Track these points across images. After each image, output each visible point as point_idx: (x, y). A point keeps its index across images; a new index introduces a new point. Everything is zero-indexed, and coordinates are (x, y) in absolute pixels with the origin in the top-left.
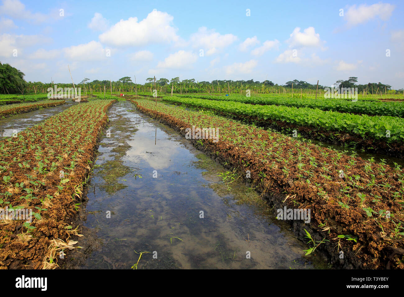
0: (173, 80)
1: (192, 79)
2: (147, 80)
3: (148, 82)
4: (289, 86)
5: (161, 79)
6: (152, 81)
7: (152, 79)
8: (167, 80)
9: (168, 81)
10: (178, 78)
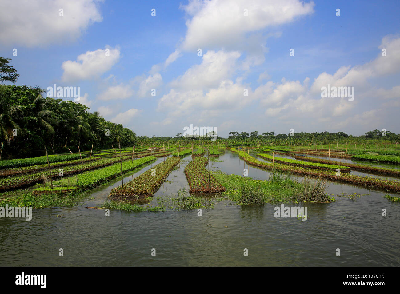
0: (252, 133)
1: (272, 132)
2: (230, 134)
3: (231, 135)
4: (370, 136)
5: (242, 133)
6: (235, 135)
7: (234, 133)
8: (247, 133)
9: (248, 135)
10: (257, 131)
